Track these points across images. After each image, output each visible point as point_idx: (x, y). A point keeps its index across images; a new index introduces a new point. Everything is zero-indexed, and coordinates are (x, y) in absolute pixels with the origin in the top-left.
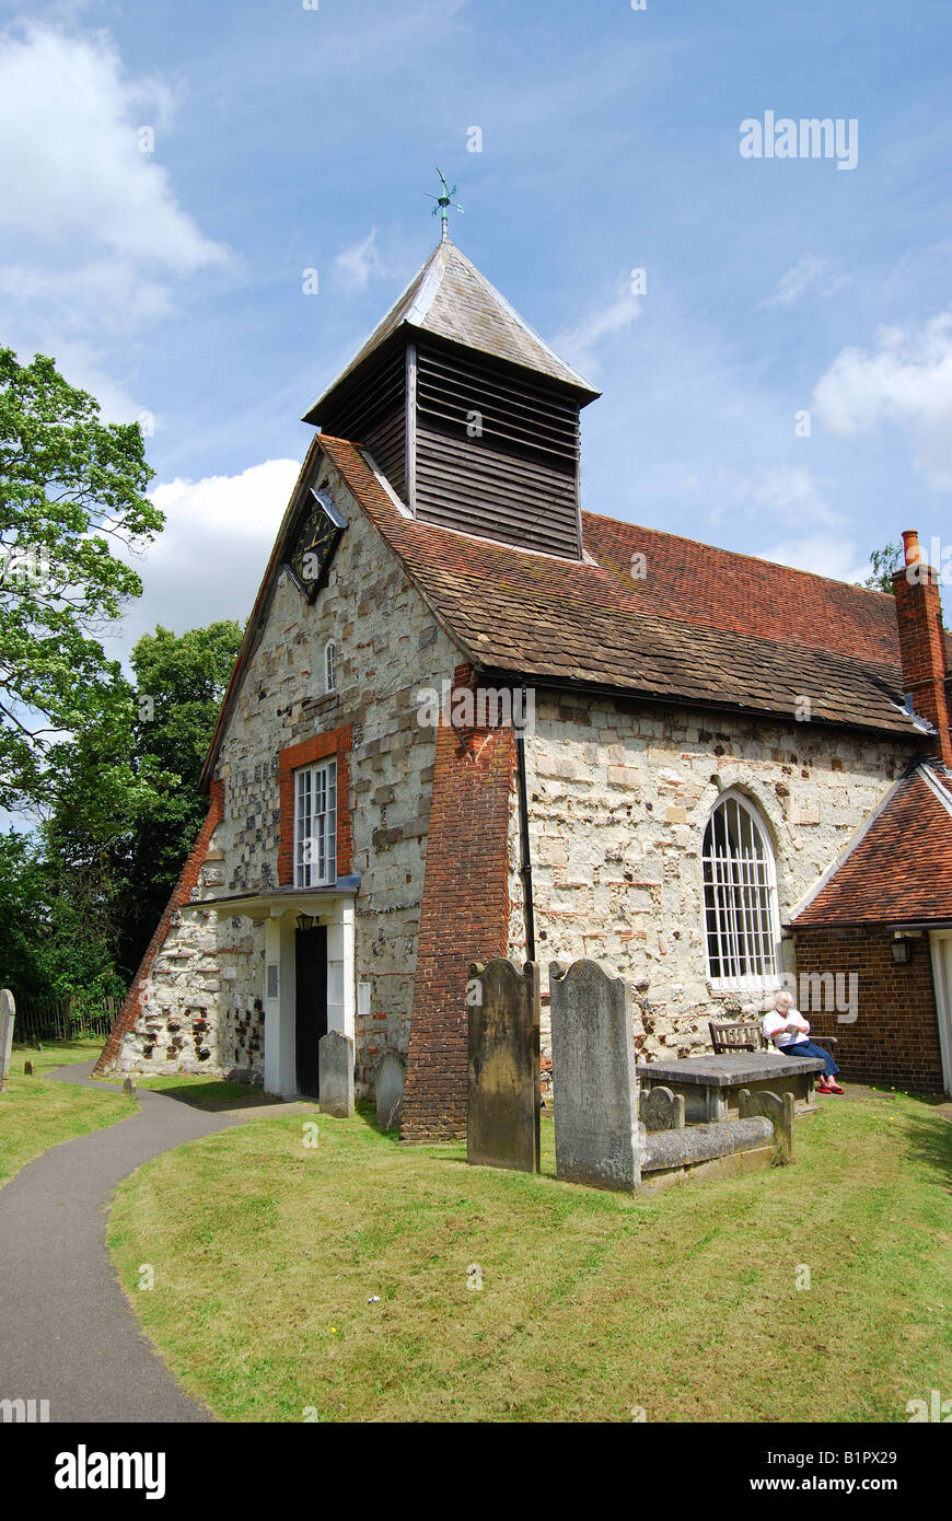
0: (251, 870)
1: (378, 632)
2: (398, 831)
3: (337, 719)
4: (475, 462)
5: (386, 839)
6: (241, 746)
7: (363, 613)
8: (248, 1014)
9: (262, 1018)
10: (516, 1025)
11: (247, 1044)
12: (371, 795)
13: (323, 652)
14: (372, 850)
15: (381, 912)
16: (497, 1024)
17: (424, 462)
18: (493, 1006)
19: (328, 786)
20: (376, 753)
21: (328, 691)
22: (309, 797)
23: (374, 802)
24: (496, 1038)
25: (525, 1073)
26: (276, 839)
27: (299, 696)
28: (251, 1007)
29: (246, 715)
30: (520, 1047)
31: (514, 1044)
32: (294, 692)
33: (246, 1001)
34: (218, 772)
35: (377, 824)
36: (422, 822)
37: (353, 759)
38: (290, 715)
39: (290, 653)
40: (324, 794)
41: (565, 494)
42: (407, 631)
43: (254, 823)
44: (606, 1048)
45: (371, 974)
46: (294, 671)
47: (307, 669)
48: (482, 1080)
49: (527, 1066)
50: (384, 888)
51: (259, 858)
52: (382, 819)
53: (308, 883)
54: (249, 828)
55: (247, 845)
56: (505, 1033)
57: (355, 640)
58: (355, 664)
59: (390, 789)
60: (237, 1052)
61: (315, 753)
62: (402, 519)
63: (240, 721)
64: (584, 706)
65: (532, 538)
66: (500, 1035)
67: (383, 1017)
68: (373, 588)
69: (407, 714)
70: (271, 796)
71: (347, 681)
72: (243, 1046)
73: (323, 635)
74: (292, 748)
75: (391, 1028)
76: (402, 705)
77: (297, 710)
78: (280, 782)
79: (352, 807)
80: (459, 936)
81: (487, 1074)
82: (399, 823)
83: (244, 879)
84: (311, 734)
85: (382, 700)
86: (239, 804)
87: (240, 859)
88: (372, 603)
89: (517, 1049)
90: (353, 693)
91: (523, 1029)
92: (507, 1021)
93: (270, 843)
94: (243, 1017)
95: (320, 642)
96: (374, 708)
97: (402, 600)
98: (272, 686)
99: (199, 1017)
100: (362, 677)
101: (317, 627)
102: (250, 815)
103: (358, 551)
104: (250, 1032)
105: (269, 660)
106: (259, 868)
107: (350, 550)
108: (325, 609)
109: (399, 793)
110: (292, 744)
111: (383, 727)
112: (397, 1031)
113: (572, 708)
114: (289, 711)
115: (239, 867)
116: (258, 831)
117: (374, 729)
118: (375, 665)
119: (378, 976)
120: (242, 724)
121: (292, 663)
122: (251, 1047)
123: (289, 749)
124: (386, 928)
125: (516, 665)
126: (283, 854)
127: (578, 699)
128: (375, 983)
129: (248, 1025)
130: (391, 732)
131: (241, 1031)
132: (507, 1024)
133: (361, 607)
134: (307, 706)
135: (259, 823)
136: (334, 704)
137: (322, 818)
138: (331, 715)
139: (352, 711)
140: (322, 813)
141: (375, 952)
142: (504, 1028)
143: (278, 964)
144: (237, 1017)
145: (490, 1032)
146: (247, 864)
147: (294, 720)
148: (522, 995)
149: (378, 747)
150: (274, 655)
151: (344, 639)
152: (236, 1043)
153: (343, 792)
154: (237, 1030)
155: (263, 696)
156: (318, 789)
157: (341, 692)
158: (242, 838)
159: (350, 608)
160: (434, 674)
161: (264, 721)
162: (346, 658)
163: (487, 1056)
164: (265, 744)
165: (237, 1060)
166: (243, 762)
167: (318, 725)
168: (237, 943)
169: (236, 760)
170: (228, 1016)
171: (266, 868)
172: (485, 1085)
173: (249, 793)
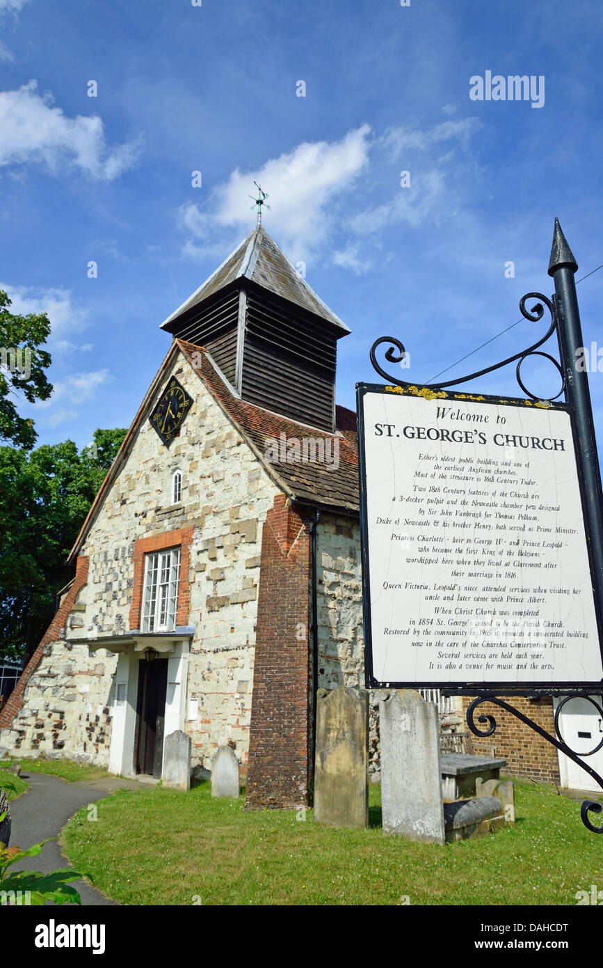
0: (107, 618)
1: (217, 468)
2: (227, 598)
3: (182, 522)
4: (277, 367)
5: (215, 604)
6: (104, 535)
7: (206, 456)
8: (97, 718)
9: (109, 720)
10: (353, 731)
11: (94, 738)
12: (206, 573)
13: (171, 478)
14: (205, 609)
15: (209, 651)
16: (339, 730)
17: (248, 364)
18: (335, 717)
19: (171, 566)
20: (211, 547)
21: (173, 504)
22: (156, 572)
23: (208, 579)
24: (337, 738)
25: (359, 763)
26: (129, 598)
27: (153, 506)
28: (100, 712)
29: (109, 515)
30: (355, 746)
31: (351, 743)
32: (149, 502)
33: (96, 708)
34: (84, 550)
35: (211, 593)
36: (244, 593)
37: (194, 549)
38: (145, 517)
39: (147, 477)
40: (168, 571)
41: (327, 391)
42: (239, 470)
43: (111, 587)
44: (421, 748)
45: (200, 692)
46: (149, 488)
47: (160, 488)
48: (327, 767)
49: (360, 758)
50: (213, 635)
51: (115, 609)
52: (215, 589)
53: (152, 628)
54: (107, 590)
55: (105, 601)
56: (344, 735)
57: (199, 472)
58: (198, 488)
59: (222, 570)
60: (85, 745)
61: (164, 543)
62: (234, 399)
63: (104, 517)
64: (349, 525)
65: (307, 417)
66: (341, 737)
67: (208, 722)
68: (215, 441)
69: (238, 523)
70: (127, 570)
71: (191, 498)
72: (91, 740)
73: (174, 467)
74: (146, 539)
75: (213, 729)
76: (233, 517)
77: (151, 514)
78: (135, 561)
79: (191, 580)
80: (281, 670)
81: (330, 763)
82: (227, 593)
83: (100, 624)
84: (160, 531)
85: (217, 513)
86: (100, 573)
87: (98, 610)
88: (213, 451)
89: (353, 747)
90: (195, 507)
91: (358, 734)
92: (346, 728)
93: (124, 601)
94: (93, 719)
95: (171, 471)
96: (211, 516)
97: (237, 450)
98: (132, 497)
99: (58, 719)
100: (203, 496)
101: (169, 461)
102: (108, 581)
103: (204, 415)
104: (97, 730)
105: (129, 479)
106: (114, 617)
107: (198, 414)
108: (176, 451)
109: (227, 573)
110: (146, 536)
111: (217, 530)
112: (218, 732)
113: (342, 527)
114: (144, 515)
115: (97, 616)
116: (115, 592)
117: (211, 531)
118: (213, 490)
119: (205, 694)
120: (106, 520)
121: (148, 483)
122: (97, 740)
123: (143, 539)
124: (212, 662)
125: (313, 497)
126: (134, 609)
127: (346, 521)
128: (202, 699)
129: (97, 725)
130: (223, 533)
131: (90, 729)
132: (346, 730)
133: (204, 452)
134: (158, 513)
135: (115, 587)
136: (180, 512)
137: (164, 587)
138: (177, 519)
139: (194, 518)
140: (165, 583)
141: (203, 677)
142: (344, 733)
143: (126, 683)
144: (88, 720)
145: (333, 735)
146: (104, 615)
147: (148, 520)
148: (357, 711)
149: (214, 543)
150: (134, 477)
151: (190, 471)
152: (85, 738)
153: (183, 571)
154: (87, 729)
155: (124, 503)
156: (163, 566)
157: (185, 505)
158: (101, 596)
159: (197, 451)
160: (258, 499)
161: (124, 520)
162: (191, 484)
163: (330, 751)
164: (124, 535)
165: (85, 749)
166: (105, 545)
167: (167, 525)
168: (92, 668)
169: (99, 544)
170: (80, 719)
171: (119, 618)
172: (328, 770)
173: (109, 566)
